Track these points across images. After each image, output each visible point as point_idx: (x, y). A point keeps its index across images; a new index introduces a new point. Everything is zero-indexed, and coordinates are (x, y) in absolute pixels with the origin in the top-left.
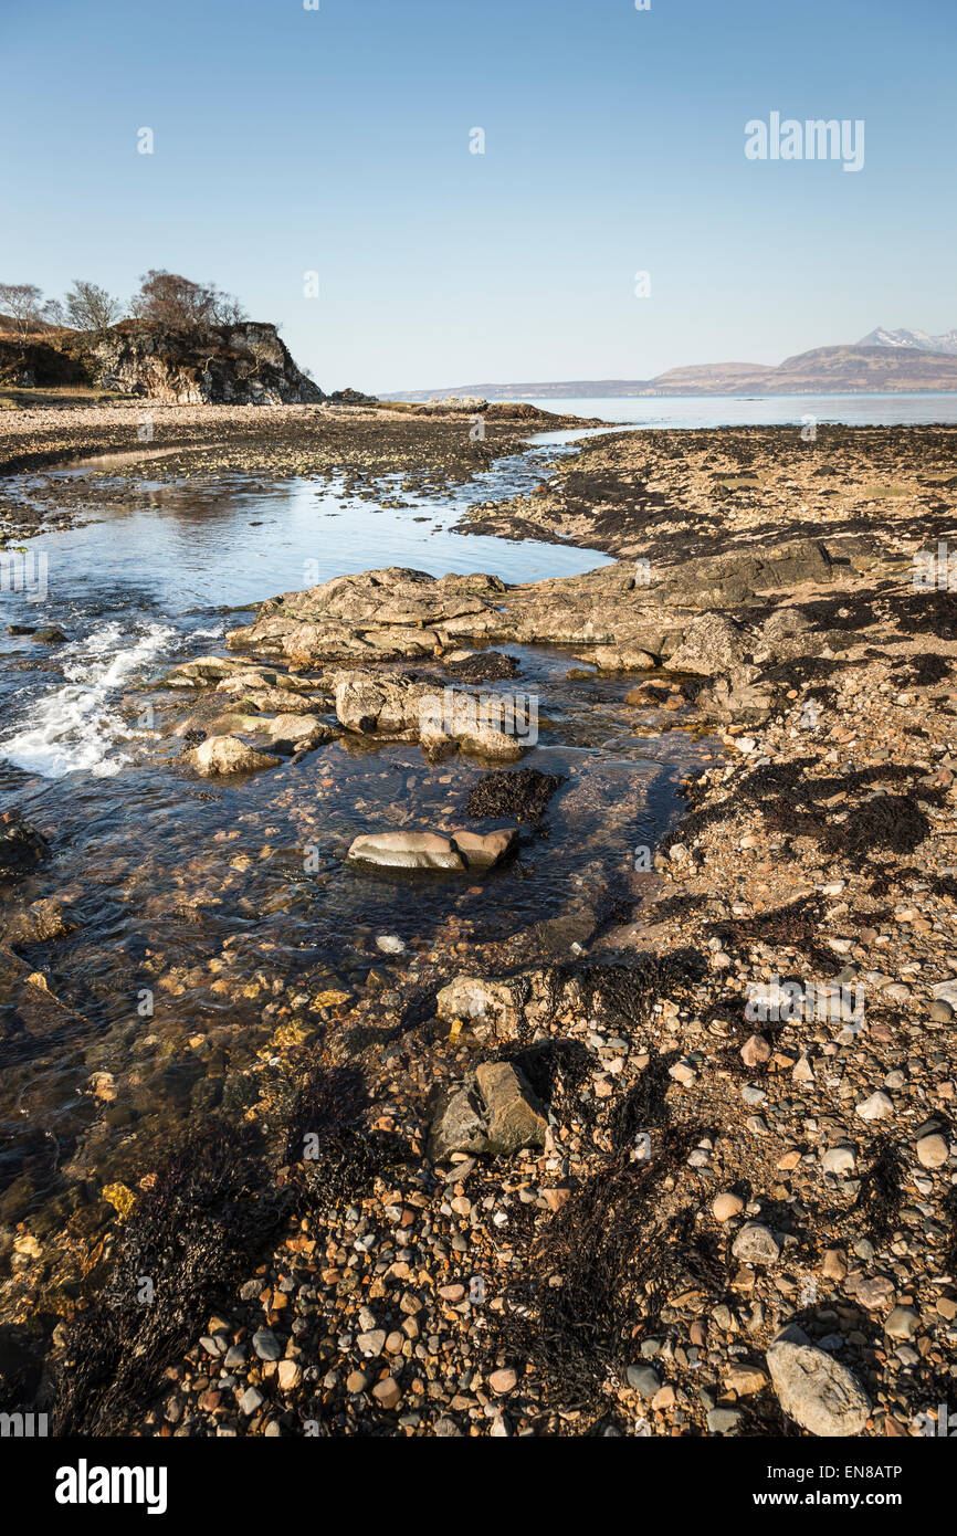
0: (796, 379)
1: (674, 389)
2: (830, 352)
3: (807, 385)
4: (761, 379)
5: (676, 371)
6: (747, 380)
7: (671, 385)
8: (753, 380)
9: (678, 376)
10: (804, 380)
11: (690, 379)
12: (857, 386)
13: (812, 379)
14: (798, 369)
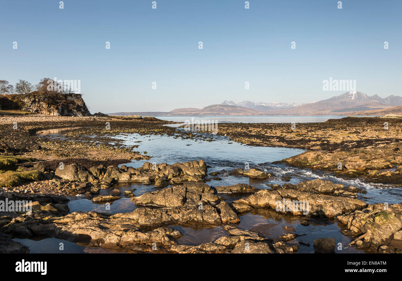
0: (207, 112)
1: (175, 114)
2: (215, 106)
3: (210, 114)
4: (198, 112)
5: (176, 110)
6: (194, 113)
7: (175, 113)
8: (196, 112)
9: (177, 111)
10: (209, 113)
11: (180, 112)
12: (222, 114)
13: (211, 112)
14: (207, 110)
